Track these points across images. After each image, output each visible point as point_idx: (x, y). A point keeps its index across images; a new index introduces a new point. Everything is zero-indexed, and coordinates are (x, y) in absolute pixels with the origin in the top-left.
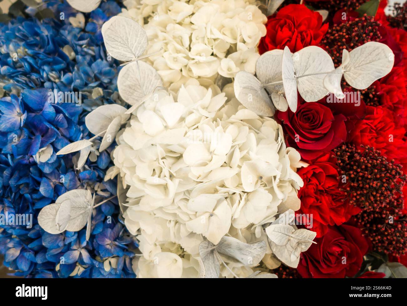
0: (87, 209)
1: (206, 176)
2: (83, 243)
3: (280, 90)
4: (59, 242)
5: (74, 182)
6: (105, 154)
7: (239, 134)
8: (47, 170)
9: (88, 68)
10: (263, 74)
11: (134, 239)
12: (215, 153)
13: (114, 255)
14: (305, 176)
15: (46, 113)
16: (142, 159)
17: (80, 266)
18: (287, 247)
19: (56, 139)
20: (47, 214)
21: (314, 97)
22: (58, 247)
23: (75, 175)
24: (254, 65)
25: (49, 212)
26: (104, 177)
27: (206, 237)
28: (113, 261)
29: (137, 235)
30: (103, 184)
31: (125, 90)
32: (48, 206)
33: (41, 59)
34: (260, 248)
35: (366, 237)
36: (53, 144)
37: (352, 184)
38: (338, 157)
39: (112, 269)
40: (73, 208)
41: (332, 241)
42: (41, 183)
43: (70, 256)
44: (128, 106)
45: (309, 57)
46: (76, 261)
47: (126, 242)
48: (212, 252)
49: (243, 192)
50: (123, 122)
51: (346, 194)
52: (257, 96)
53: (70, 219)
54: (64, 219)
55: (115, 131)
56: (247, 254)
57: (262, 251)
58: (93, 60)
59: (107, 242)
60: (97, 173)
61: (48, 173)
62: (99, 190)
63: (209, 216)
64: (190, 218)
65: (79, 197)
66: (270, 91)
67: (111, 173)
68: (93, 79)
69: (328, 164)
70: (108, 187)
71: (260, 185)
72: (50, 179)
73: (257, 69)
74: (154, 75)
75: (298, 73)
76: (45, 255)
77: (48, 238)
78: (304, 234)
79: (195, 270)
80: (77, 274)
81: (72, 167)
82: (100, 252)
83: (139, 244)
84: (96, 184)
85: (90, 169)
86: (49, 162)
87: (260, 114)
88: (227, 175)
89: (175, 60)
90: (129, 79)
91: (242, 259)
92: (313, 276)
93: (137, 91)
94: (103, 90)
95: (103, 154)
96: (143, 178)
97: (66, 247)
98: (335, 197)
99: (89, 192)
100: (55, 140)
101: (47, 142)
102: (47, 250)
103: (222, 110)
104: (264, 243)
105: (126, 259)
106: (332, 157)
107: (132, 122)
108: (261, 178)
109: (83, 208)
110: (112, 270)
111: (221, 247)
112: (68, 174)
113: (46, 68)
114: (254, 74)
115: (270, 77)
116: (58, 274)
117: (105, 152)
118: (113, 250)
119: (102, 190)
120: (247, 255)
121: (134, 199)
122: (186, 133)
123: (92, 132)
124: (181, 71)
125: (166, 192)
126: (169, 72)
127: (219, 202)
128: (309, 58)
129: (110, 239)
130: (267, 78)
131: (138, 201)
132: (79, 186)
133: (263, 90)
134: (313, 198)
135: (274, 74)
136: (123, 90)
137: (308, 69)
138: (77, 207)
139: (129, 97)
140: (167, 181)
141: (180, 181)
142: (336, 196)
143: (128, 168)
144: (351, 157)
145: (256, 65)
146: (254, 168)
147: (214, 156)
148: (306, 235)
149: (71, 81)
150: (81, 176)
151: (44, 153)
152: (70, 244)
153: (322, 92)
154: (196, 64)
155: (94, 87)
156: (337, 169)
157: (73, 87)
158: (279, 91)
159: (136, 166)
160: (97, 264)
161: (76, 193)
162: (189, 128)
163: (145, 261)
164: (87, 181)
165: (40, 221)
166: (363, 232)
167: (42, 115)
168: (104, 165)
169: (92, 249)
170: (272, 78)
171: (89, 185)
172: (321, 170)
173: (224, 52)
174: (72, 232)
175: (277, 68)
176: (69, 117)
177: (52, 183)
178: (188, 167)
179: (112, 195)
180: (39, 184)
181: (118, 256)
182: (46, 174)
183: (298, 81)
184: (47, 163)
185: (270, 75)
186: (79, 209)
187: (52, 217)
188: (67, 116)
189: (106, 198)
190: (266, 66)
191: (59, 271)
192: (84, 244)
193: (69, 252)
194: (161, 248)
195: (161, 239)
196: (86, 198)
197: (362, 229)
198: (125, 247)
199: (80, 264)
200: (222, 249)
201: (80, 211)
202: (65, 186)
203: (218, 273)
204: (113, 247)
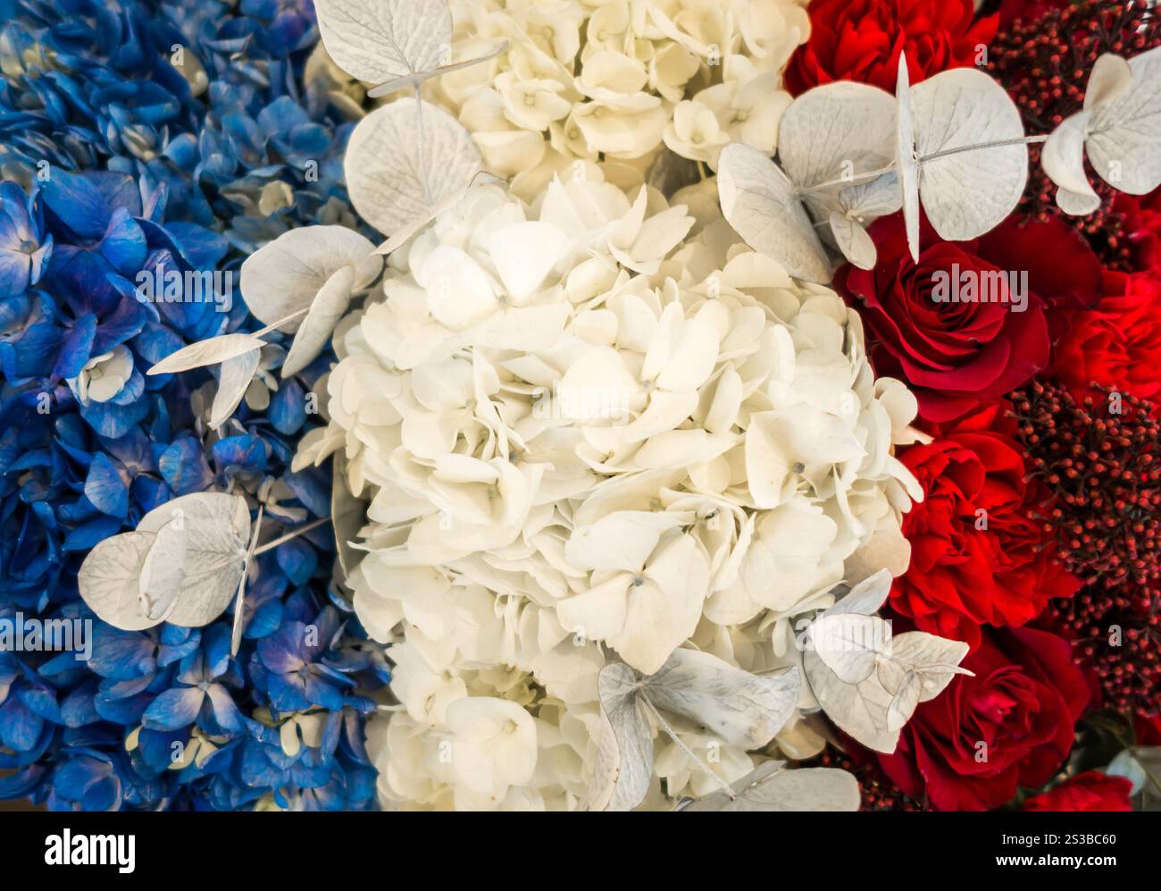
0: (235, 557)
1: (629, 457)
2: (216, 664)
3: (855, 205)
4: (139, 661)
5: (195, 469)
6: (293, 390)
7: (730, 331)
8: (110, 428)
9: (247, 122)
10: (798, 156)
11: (378, 656)
12: (659, 383)
13: (314, 707)
14: (925, 472)
15: (113, 244)
16: (421, 402)
17: (201, 740)
18: (861, 690)
19: (144, 330)
20: (110, 565)
21: (966, 224)
22: (139, 674)
23: (200, 449)
24: (774, 128)
25: (116, 560)
26: (290, 462)
27: (616, 650)
28: (309, 724)
29: (389, 645)
30: (285, 481)
31: (368, 189)
32: (113, 540)
33: (101, 85)
34: (782, 689)
35: (1087, 665)
36: (131, 345)
37: (1071, 499)
38: (1022, 418)
39: (306, 750)
40: (193, 552)
41: (989, 677)
42: (91, 469)
43: (173, 704)
44: (377, 238)
45: (957, 99)
46: (190, 722)
47: (350, 666)
48: (631, 698)
49: (745, 508)
50: (357, 290)
51: (1048, 528)
52: (785, 221)
53: (182, 585)
54: (165, 580)
55: (333, 313)
56: (741, 707)
57: (786, 701)
58: (261, 101)
59: (291, 663)
60: (268, 447)
61: (113, 436)
62: (271, 501)
63: (632, 584)
64: (570, 590)
65: (210, 516)
66: (817, 211)
67: (315, 446)
68: (261, 156)
69: (993, 439)
70: (300, 492)
71: (795, 491)
72: (118, 460)
73: (783, 141)
74: (461, 144)
75: (925, 145)
76: (92, 702)
77: (104, 644)
78: (921, 649)
79: (576, 753)
80: (193, 762)
81: (190, 424)
82: (269, 693)
83: (390, 674)
84: (263, 481)
85: (246, 433)
86: (121, 402)
87: (797, 273)
88: (701, 452)
89: (530, 100)
90: (380, 155)
91: (723, 724)
92: (927, 781)
93: (406, 195)
94: (293, 191)
95: (289, 390)
96: (424, 459)
97: (161, 678)
98: (1008, 539)
99: (241, 504)
100: (140, 331)
101: (113, 338)
102: (101, 685)
103: (675, 258)
104: (794, 675)
105: (347, 719)
106: (1006, 415)
107: (389, 286)
108: (800, 467)
109: (222, 553)
110: (304, 753)
111: (660, 685)
112: (176, 443)
113: (115, 111)
114: (773, 154)
115: (822, 166)
116: (133, 763)
117: (295, 385)
118: (308, 690)
119: (279, 503)
120: (740, 711)
121: (390, 527)
122: (569, 320)
123: (259, 315)
124: (547, 135)
125: (493, 509)
126: (509, 136)
127: (665, 539)
128: (955, 104)
129: (301, 656)
130: (810, 168)
131: (400, 536)
132: (210, 485)
133: (798, 203)
134: (946, 539)
135: (834, 156)
136: (363, 188)
137: (951, 136)
138: (204, 549)
139: (381, 210)
140: (500, 471)
141: (546, 472)
142: (1012, 536)
143: (375, 430)
144: (1064, 417)
145: (779, 128)
146: (780, 435)
147: (655, 395)
148: (928, 652)
149: (192, 158)
150: (219, 452)
151: (102, 375)
152: (175, 667)
153: (987, 213)
154: (592, 116)
155: (265, 180)
156: (1020, 453)
157: (201, 175)
158: (851, 207)
159: (402, 420)
160: (259, 734)
161: (201, 503)
162: (575, 306)
163: (410, 725)
164: (237, 469)
165: (87, 586)
166: (1079, 651)
167: (100, 252)
168: (289, 421)
169: (245, 683)
170: (825, 170)
171: (241, 485)
172: (973, 455)
173: (680, 87)
174: (184, 628)
175: (843, 139)
176: (188, 261)
177: (122, 473)
178: (571, 425)
179: (311, 517)
180: (82, 473)
181: (325, 711)
182: (108, 439)
183: (922, 172)
184: (110, 406)
185: (820, 160)
186: (210, 555)
187: (125, 574)
188: (183, 256)
189: (292, 526)
190: (811, 132)
191: (136, 751)
192: (221, 668)
193: (170, 692)
194: (467, 687)
195: (471, 655)
196: (232, 523)
197: (1074, 643)
198: (349, 681)
199: (201, 731)
200: (662, 690)
201: (210, 562)
202: (169, 481)
203: (647, 764)
204: (308, 681)
